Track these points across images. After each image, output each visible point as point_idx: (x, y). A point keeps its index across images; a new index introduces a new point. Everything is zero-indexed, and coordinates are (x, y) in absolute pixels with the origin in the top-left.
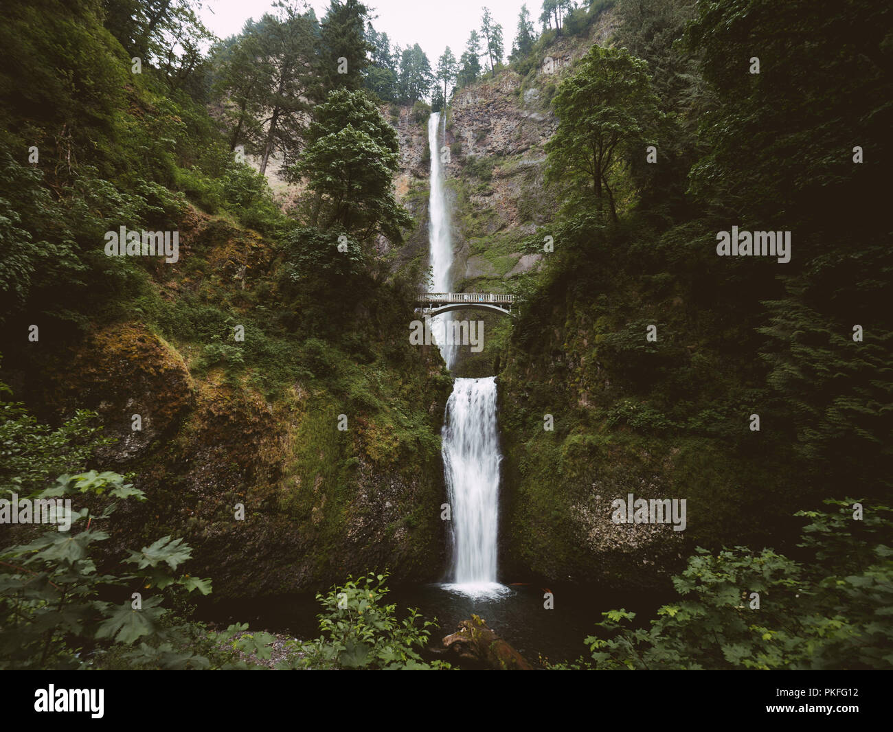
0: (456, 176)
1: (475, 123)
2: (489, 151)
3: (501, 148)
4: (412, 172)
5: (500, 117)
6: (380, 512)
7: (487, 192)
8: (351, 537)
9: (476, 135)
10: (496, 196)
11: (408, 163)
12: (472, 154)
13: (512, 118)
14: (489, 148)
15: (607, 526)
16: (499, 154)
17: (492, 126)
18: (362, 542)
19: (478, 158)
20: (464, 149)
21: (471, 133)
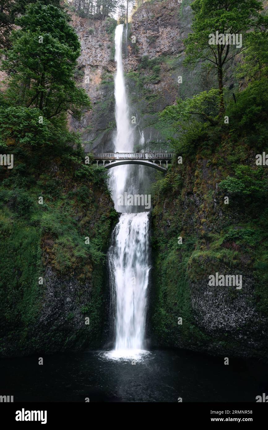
0: (135, 70)
1: (148, 31)
2: (158, 52)
3: (166, 49)
4: (104, 68)
5: (166, 27)
6: (63, 304)
7: (157, 82)
8: (43, 321)
9: (148, 40)
10: (163, 84)
11: (101, 61)
12: (146, 54)
13: (175, 27)
14: (158, 49)
15: (216, 312)
16: (165, 54)
17: (160, 33)
18: (50, 324)
19: (150, 57)
20: (141, 51)
21: (146, 39)
